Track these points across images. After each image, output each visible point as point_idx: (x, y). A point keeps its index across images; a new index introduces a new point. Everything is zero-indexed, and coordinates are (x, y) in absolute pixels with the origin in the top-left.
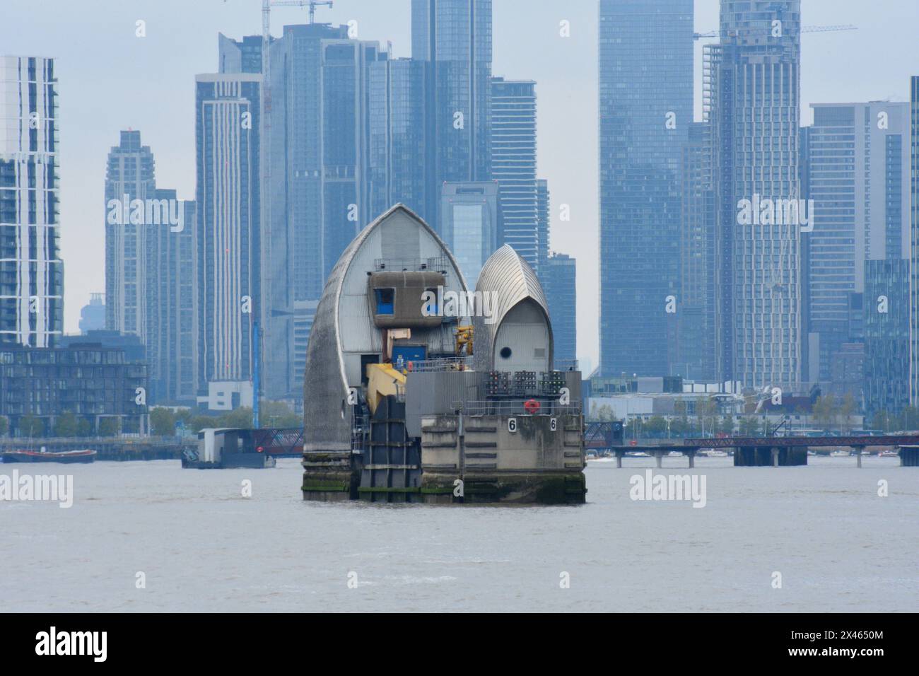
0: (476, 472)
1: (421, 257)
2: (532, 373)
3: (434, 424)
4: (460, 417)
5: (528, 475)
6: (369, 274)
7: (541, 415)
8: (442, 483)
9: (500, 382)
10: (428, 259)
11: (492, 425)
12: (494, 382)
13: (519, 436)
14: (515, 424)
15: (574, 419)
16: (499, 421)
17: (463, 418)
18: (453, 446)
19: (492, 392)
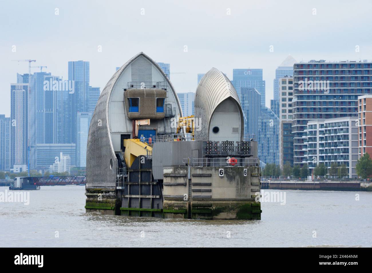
0: (198, 200)
1: (153, 81)
2: (232, 142)
3: (172, 172)
4: (189, 167)
5: (231, 202)
6: (125, 90)
7: (238, 167)
8: (177, 206)
9: (213, 148)
10: (157, 83)
11: (209, 172)
12: (209, 147)
13: (226, 178)
14: (223, 172)
15: (256, 169)
16: (213, 170)
17: (190, 168)
18: (184, 185)
19: (208, 153)
